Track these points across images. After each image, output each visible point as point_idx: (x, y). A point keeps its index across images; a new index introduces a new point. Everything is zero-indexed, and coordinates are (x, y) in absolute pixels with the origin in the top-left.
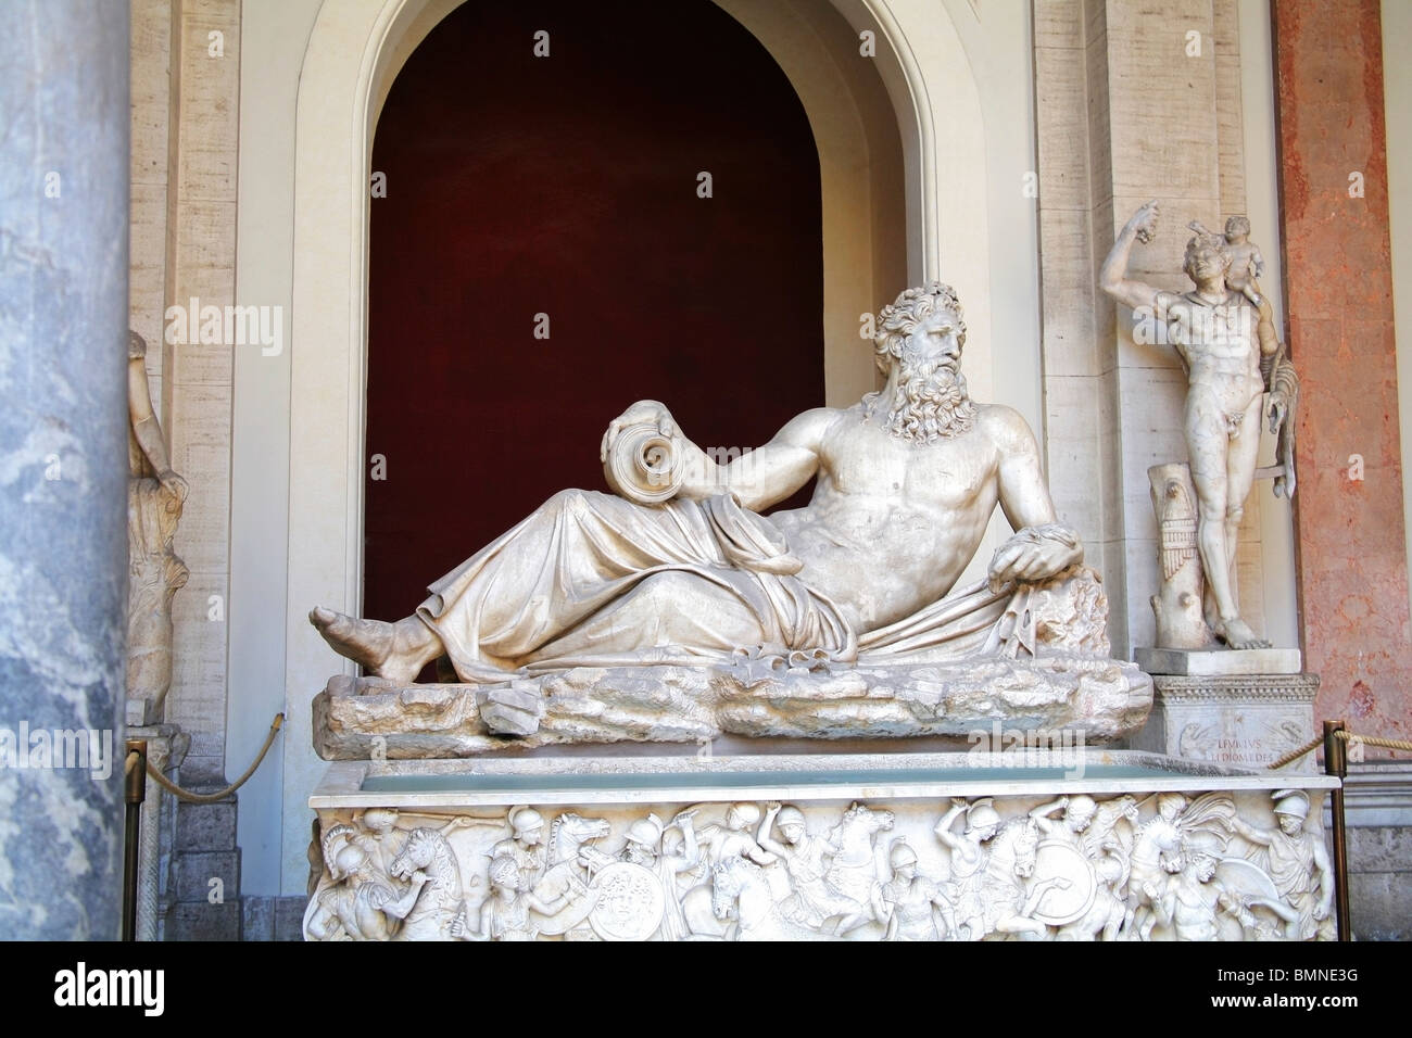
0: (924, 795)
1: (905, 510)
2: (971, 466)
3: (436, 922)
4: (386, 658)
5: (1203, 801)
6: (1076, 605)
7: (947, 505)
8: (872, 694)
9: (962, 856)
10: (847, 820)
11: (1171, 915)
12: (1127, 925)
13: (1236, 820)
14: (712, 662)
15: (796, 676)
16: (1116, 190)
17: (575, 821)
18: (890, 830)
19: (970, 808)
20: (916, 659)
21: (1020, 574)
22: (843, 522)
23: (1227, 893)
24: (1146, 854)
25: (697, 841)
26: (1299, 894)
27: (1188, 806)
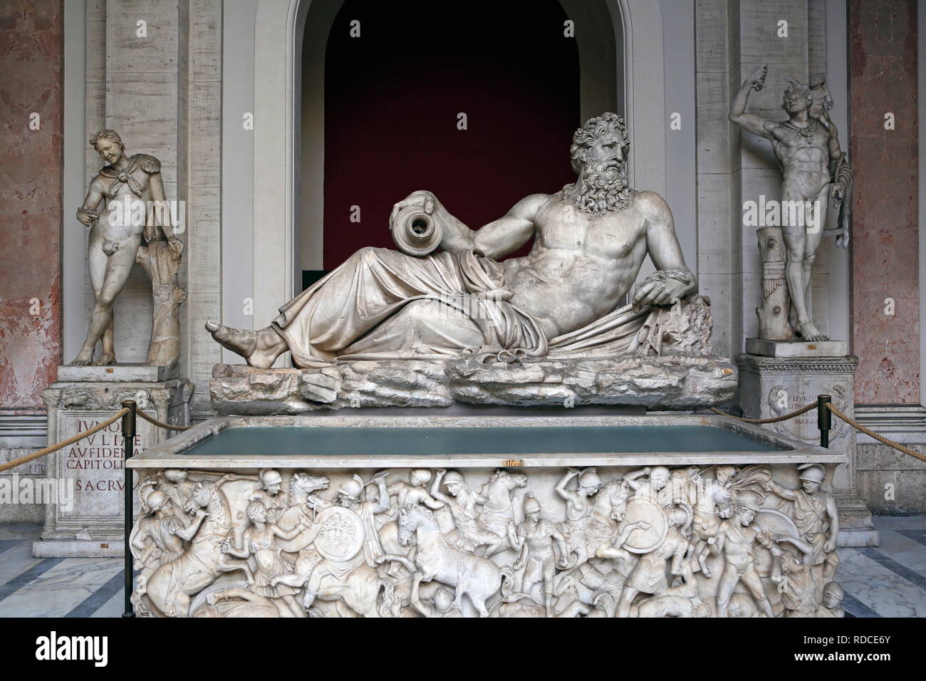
0: (546, 465)
1: (584, 259)
2: (627, 231)
3: (211, 543)
4: (253, 352)
5: (748, 470)
6: (689, 321)
7: (610, 256)
8: (547, 380)
9: (574, 506)
10: (493, 481)
11: (721, 547)
12: (689, 554)
13: (771, 484)
14: (447, 357)
15: (497, 368)
16: (743, 59)
17: (303, 479)
18: (524, 487)
19: (581, 474)
20: (584, 355)
21: (652, 301)
22: (545, 266)
23: (762, 533)
24: (706, 506)
25: (388, 493)
26: (814, 534)
27: (737, 473)
